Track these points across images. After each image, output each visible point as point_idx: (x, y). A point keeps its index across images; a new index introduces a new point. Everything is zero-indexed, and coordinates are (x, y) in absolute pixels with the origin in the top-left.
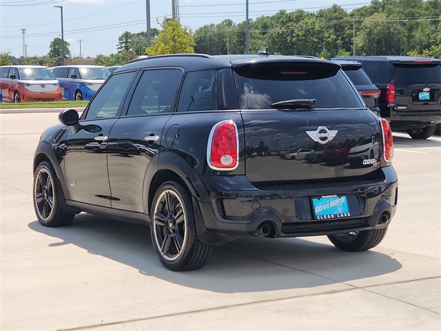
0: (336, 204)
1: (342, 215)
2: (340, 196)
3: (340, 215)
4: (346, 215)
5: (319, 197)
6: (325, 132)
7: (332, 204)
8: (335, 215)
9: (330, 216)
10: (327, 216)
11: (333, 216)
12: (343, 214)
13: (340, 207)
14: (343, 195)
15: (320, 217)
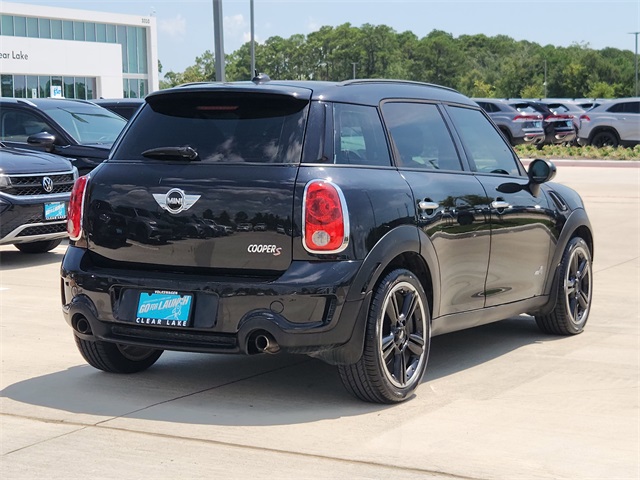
0: (172, 305)
1: (174, 323)
2: (182, 294)
3: (171, 322)
4: (179, 324)
5: (151, 291)
6: (178, 196)
7: (167, 305)
8: (164, 322)
9: (156, 320)
10: (151, 320)
11: (159, 322)
12: (176, 322)
13: (177, 311)
14: (187, 293)
15: (140, 320)
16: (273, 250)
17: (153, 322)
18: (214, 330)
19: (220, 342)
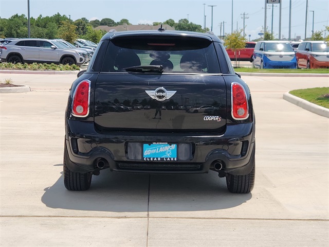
0: (165, 150)
1: (168, 159)
2: (170, 143)
3: (166, 159)
4: (172, 159)
5: (150, 143)
6: (163, 91)
7: (161, 150)
8: (162, 159)
9: (157, 158)
10: (154, 159)
11: (159, 159)
12: (170, 159)
13: (169, 153)
14: (174, 143)
15: (147, 159)
16: (217, 119)
17: (155, 159)
18: (192, 161)
19: (191, 168)
